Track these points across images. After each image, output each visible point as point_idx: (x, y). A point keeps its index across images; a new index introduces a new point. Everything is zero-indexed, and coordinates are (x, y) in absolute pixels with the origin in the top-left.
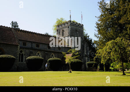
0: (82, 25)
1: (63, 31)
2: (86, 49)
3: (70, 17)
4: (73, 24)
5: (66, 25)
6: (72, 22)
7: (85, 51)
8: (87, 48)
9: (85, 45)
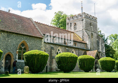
0: (96, 18)
1: (75, 24)
2: (102, 46)
3: (82, 9)
4: (88, 16)
5: (80, 17)
6: (86, 14)
7: (101, 48)
8: (103, 44)
9: (100, 41)
